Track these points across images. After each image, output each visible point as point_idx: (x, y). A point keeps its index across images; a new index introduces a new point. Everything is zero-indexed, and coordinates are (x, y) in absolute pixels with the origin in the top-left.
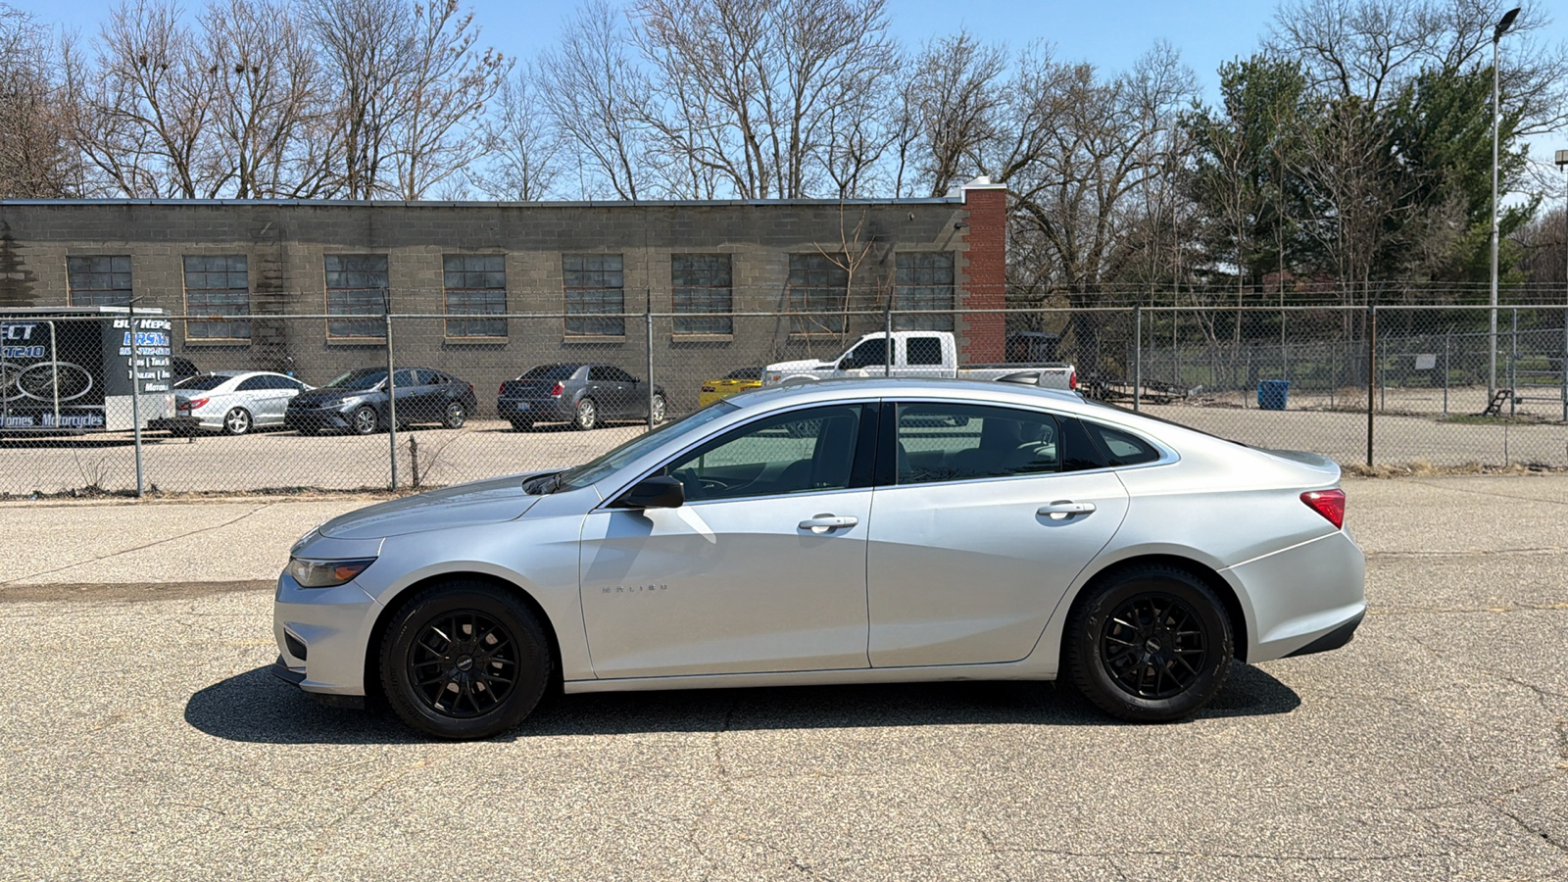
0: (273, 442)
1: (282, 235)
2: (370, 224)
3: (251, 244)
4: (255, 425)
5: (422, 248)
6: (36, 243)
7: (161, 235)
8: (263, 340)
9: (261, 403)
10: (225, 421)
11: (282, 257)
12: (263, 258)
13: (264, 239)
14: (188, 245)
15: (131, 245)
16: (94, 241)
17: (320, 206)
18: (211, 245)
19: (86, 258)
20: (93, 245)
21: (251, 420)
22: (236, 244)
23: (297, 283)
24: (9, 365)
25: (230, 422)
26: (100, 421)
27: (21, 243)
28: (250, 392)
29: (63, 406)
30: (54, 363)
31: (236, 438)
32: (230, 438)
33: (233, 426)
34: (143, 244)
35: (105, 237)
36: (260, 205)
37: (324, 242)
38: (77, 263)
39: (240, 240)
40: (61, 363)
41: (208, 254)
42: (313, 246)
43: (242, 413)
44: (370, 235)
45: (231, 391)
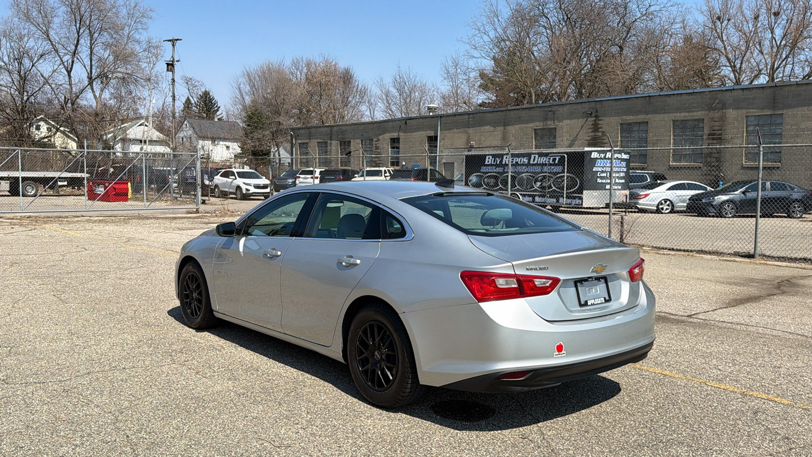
0: (683, 219)
1: (724, 106)
2: (774, 96)
3: (707, 112)
4: (675, 209)
5: (805, 108)
6: (608, 118)
7: (664, 110)
8: (708, 164)
9: (680, 197)
10: (658, 206)
11: (723, 119)
12: (713, 120)
13: (714, 109)
14: (675, 114)
15: (649, 116)
16: (632, 115)
17: (746, 89)
18: (687, 114)
19: (629, 124)
20: (632, 117)
21: (673, 206)
22: (700, 112)
23: (729, 133)
24: (549, 175)
25: (661, 207)
26: (581, 202)
27: (602, 118)
28: (675, 191)
29: (567, 194)
30: (566, 174)
31: (664, 215)
32: (660, 215)
33: (662, 209)
34: (654, 115)
35: (638, 113)
36: (713, 91)
37: (747, 108)
38: (625, 126)
39: (701, 111)
40: (568, 174)
41: (685, 119)
42: (740, 111)
43: (668, 202)
44: (774, 103)
45: (665, 191)
